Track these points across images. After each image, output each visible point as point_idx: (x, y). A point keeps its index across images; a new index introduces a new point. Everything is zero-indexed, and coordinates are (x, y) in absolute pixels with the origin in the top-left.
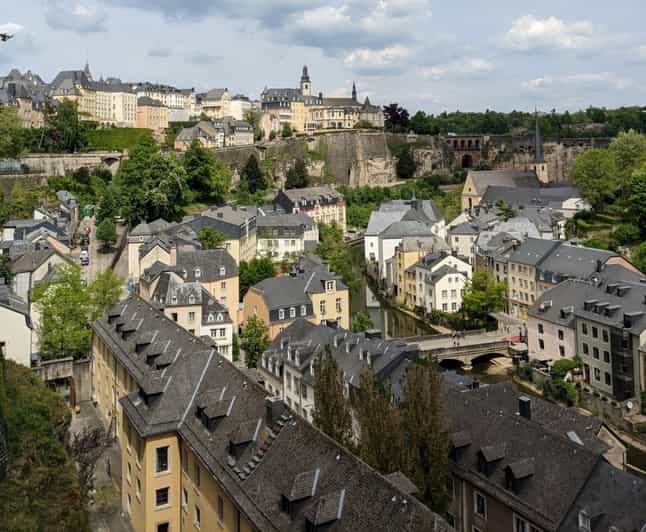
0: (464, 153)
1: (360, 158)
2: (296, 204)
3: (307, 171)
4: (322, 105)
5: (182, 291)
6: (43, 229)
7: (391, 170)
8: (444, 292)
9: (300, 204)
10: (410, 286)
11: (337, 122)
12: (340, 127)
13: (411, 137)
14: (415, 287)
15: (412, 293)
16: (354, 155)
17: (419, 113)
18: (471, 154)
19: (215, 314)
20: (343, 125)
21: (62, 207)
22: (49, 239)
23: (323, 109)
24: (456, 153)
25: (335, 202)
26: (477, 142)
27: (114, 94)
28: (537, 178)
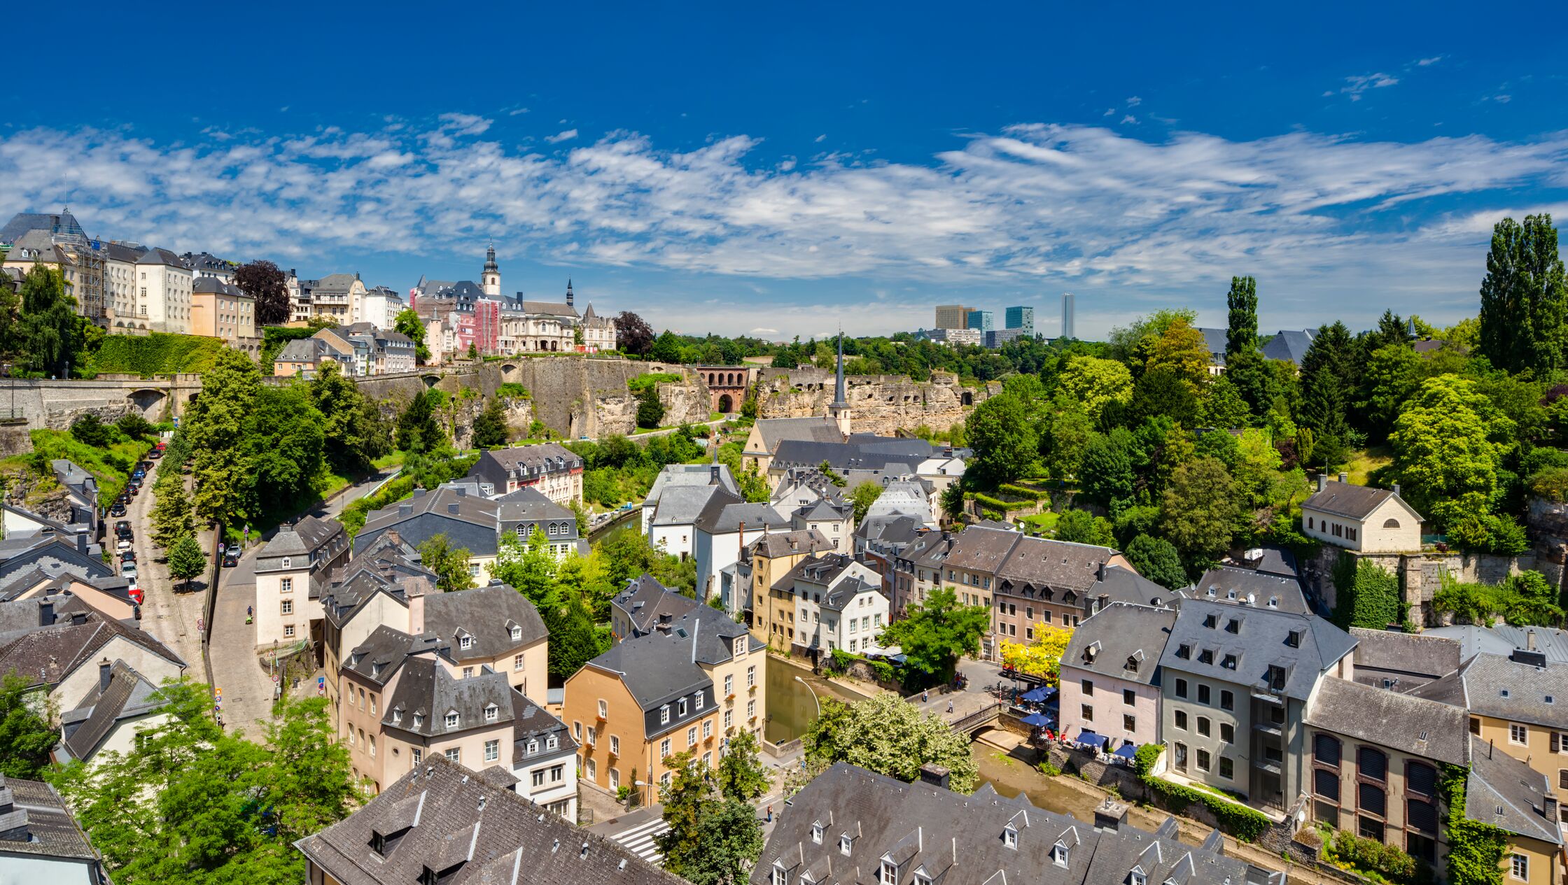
0: (722, 393)
1: (588, 396)
2: (513, 475)
3: (504, 417)
4: (523, 310)
5: (466, 696)
6: (46, 562)
7: (631, 417)
8: (853, 621)
9: (518, 473)
10: (782, 612)
11: (550, 340)
12: (554, 349)
13: (653, 368)
14: (791, 615)
15: (786, 624)
16: (578, 396)
17: (667, 332)
18: (730, 393)
19: (542, 737)
20: (558, 347)
21: (72, 499)
22: (76, 588)
23: (527, 319)
24: (712, 392)
25: (568, 469)
26: (740, 377)
27: (141, 269)
28: (837, 428)
